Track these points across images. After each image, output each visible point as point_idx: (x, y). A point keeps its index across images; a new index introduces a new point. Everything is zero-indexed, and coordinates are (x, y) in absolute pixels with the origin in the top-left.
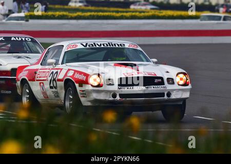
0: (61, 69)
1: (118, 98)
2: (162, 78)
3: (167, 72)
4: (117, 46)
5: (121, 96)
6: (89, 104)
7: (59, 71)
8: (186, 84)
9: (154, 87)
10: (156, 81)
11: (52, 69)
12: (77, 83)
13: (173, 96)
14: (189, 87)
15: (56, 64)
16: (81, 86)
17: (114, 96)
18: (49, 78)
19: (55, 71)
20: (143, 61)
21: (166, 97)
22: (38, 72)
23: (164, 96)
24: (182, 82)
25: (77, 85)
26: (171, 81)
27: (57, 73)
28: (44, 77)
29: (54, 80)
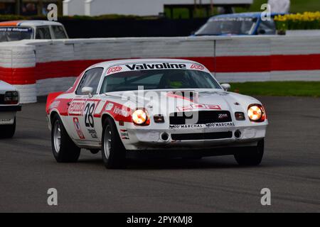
0: (99, 101)
1: (170, 139)
2: (228, 113)
3: (237, 104)
4: (175, 68)
5: (174, 136)
6: (133, 148)
7: (96, 103)
8: (260, 120)
9: (217, 125)
10: (220, 116)
11: (88, 100)
12: (117, 120)
13: (244, 136)
14: (265, 123)
15: (94, 93)
16: (121, 124)
17: (165, 136)
18: (85, 113)
19: (91, 103)
20: (211, 88)
21: (234, 137)
22: (71, 103)
23: (231, 136)
24: (255, 117)
25: (117, 123)
26: (240, 116)
27: (93, 105)
28: (78, 111)
29: (90, 115)
